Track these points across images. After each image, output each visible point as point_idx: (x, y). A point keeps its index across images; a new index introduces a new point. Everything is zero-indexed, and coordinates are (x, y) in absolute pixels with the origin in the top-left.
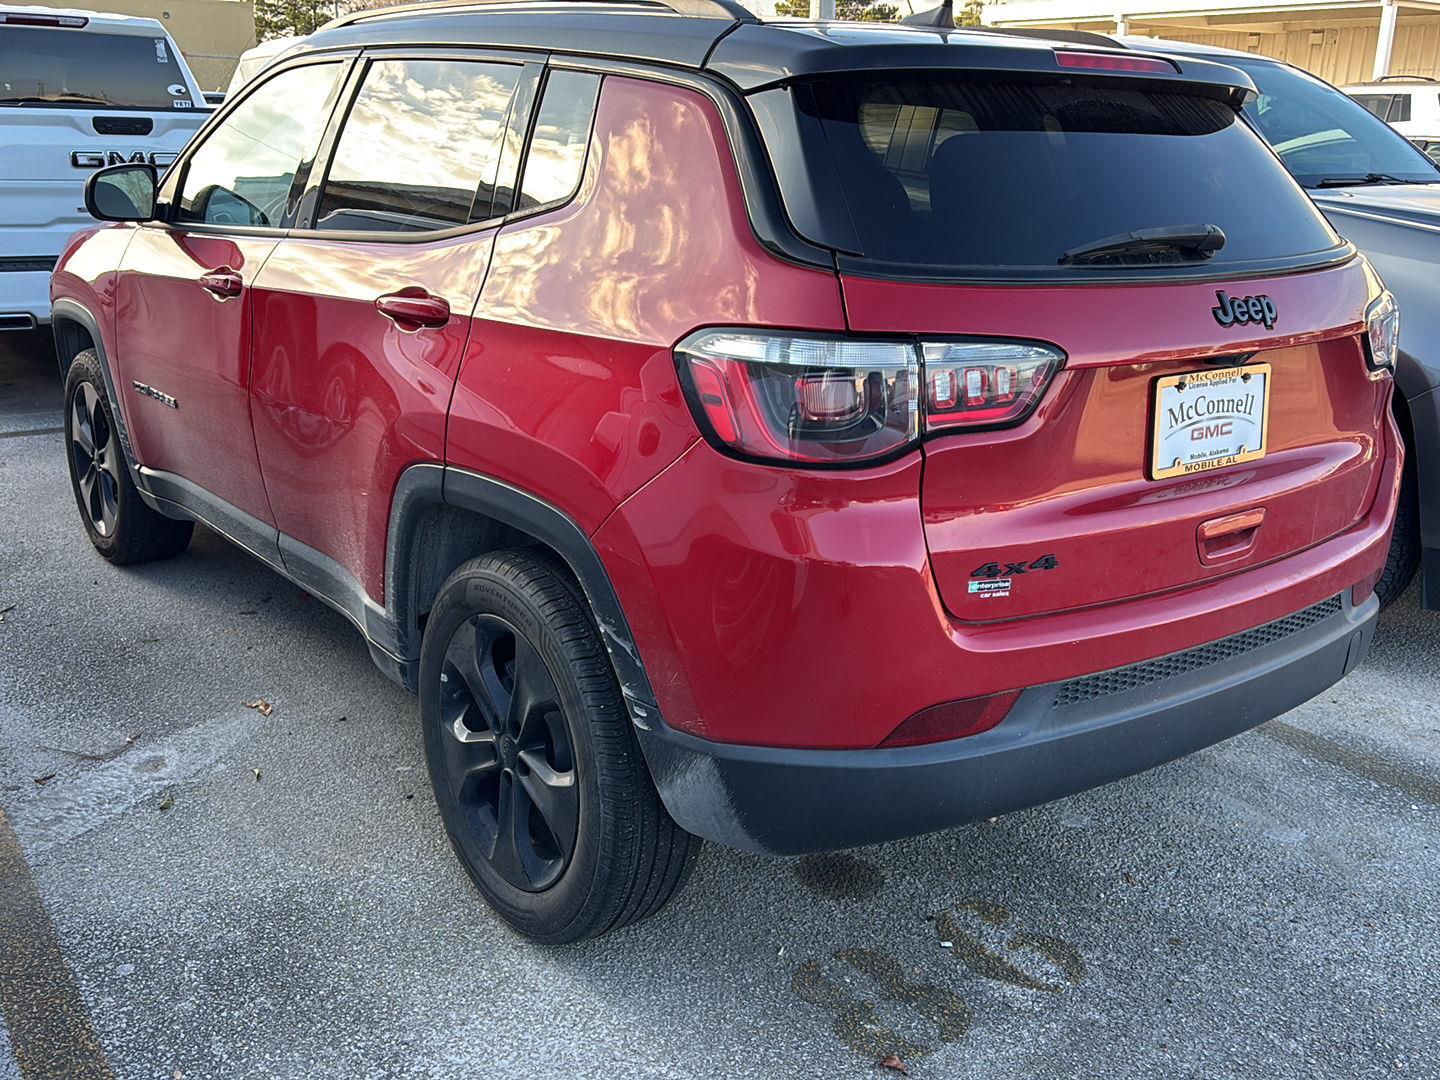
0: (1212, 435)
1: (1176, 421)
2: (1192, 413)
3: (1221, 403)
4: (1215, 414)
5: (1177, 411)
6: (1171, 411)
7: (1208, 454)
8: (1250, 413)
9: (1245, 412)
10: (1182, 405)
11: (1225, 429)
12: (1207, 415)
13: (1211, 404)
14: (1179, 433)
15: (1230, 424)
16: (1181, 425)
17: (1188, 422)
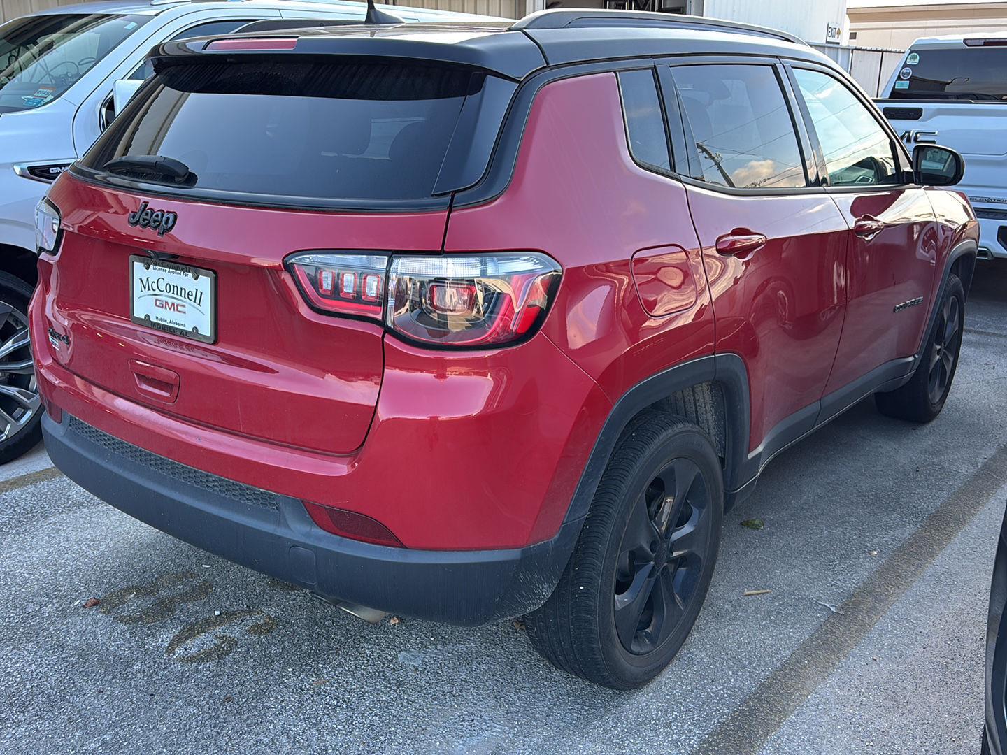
0: (170, 309)
1: (145, 288)
2: (155, 286)
3: (176, 288)
4: (171, 294)
5: (145, 282)
6: (141, 279)
7: (168, 321)
8: (199, 304)
9: (195, 302)
10: (148, 278)
11: (180, 308)
12: (165, 293)
13: (168, 286)
14: (147, 297)
15: (184, 306)
16: (147, 292)
17: (152, 292)
